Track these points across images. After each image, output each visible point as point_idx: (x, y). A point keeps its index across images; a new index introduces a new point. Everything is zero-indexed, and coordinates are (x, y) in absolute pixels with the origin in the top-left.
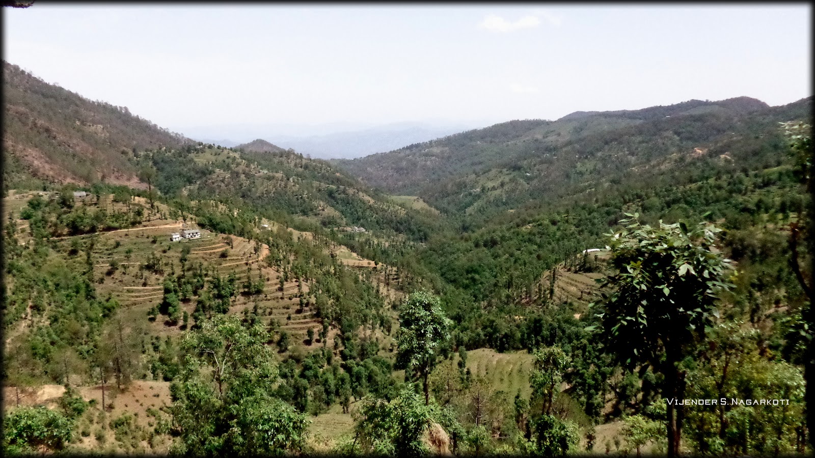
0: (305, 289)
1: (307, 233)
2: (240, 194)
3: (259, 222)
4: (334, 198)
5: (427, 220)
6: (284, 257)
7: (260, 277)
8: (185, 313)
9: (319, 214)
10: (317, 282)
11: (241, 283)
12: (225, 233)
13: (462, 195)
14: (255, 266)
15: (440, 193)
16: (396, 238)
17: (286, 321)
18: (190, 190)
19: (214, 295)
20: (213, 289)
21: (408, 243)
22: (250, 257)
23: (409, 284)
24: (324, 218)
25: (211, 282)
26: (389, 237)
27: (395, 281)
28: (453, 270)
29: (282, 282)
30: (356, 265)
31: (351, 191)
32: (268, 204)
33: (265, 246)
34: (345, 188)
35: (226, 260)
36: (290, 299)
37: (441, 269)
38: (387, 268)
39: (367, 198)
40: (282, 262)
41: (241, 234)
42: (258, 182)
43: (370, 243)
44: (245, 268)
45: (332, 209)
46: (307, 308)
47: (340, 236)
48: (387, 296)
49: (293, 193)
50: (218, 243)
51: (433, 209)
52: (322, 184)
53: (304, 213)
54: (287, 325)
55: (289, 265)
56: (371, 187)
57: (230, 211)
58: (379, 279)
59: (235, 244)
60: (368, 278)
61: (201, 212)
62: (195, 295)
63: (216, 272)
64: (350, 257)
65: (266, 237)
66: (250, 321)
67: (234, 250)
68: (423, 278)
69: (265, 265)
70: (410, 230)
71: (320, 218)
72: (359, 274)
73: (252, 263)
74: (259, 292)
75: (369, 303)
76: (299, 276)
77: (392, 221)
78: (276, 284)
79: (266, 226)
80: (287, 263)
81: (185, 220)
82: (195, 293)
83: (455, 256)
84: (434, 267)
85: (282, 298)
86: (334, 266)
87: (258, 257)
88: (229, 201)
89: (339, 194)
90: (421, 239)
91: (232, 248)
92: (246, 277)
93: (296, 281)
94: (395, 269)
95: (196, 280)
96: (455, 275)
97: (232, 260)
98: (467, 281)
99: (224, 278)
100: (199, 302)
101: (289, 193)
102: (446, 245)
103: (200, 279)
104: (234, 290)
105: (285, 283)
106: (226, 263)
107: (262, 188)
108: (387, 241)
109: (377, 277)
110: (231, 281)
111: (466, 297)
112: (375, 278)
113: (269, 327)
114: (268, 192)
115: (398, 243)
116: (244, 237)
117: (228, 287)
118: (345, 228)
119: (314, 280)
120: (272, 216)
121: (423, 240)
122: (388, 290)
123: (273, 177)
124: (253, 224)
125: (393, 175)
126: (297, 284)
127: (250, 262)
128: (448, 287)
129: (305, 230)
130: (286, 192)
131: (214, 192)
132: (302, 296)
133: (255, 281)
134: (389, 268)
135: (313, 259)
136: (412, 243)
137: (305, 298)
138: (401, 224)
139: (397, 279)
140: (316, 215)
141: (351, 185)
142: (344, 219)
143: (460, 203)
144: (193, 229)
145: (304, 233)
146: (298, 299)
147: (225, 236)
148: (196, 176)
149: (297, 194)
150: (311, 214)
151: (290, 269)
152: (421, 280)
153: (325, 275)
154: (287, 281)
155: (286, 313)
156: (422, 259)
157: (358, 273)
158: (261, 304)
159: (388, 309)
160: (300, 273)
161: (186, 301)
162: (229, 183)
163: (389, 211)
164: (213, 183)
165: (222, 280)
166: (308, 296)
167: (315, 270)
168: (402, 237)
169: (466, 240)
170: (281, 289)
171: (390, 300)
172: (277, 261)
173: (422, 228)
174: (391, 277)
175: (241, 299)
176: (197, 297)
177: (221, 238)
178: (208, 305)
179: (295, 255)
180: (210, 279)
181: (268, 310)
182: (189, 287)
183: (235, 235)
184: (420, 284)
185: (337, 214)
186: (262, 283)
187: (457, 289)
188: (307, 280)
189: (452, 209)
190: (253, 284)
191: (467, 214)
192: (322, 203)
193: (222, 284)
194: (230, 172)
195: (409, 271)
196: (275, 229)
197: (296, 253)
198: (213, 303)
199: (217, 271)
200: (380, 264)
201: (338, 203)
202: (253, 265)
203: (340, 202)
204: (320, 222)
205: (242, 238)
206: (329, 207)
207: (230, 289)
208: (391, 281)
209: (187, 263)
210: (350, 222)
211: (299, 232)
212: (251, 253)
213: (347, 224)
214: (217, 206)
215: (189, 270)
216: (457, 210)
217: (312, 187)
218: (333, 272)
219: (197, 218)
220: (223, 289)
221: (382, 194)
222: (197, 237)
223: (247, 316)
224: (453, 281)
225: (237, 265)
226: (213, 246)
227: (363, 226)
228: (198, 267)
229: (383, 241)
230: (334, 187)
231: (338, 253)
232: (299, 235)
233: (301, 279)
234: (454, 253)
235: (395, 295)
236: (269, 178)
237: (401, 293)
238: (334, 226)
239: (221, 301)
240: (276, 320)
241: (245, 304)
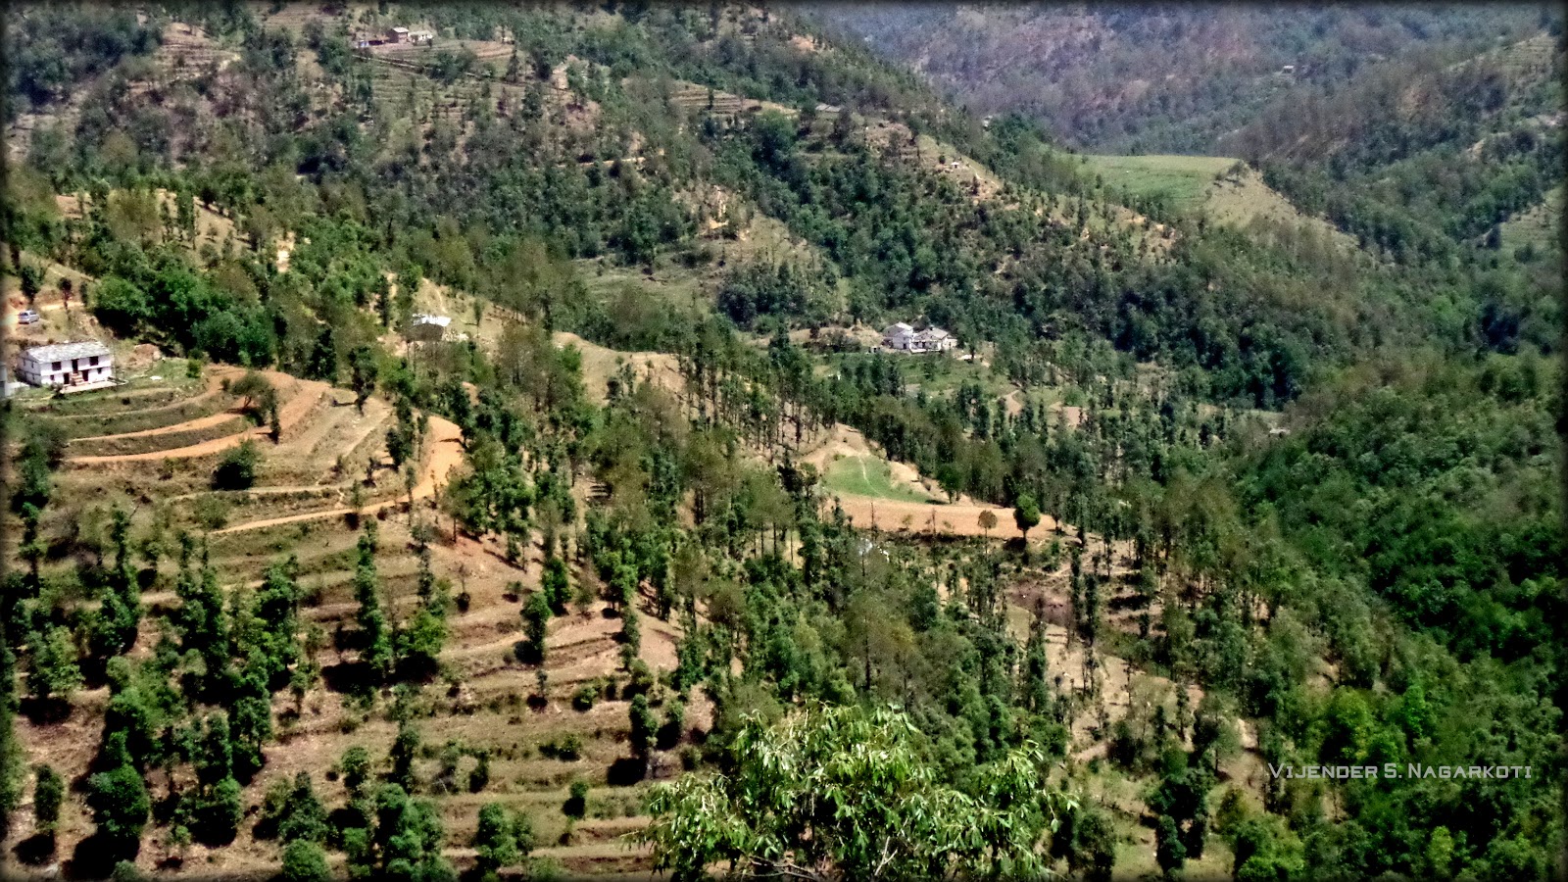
0: (658, 655)
1: (653, 356)
2: (295, 154)
3: (406, 303)
4: (783, 169)
5: (1288, 288)
6: (545, 487)
7: (424, 590)
8: (44, 774)
9: (706, 257)
10: (718, 618)
11: (324, 620)
12: (235, 360)
13: (1477, 147)
14: (393, 532)
15: (1353, 134)
16: (1121, 385)
17: (561, 824)
18: (36, 136)
19: (188, 680)
20: (182, 651)
21: (1184, 408)
22: (369, 483)
23: (1203, 630)
24: (736, 276)
25: (175, 616)
26: (1083, 378)
27: (1125, 613)
28: (1443, 556)
29: (534, 620)
30: (917, 526)
31: (875, 133)
32: (443, 205)
33: (443, 427)
34: (844, 117)
35: (246, 501)
36: (580, 704)
37: (1373, 549)
38: (1079, 548)
39: (962, 169)
40: (531, 510)
41: (318, 365)
42: (387, 92)
43: (983, 413)
44: (347, 542)
45: (779, 231)
46: (666, 757)
47: (821, 372)
48: (1086, 694)
49: (569, 144)
50: (203, 412)
51: (1320, 225)
52: (719, 95)
53: (630, 251)
54: (565, 839)
55: (571, 529)
56: (985, 109)
57: (254, 244)
58: (1040, 603)
59: (288, 416)
60: (981, 596)
61: (111, 250)
62: (93, 683)
63: (195, 565)
64: (881, 484)
65: (442, 378)
66: (375, 821)
67: (282, 448)
68: (1277, 600)
69: (448, 526)
70: (1196, 336)
71: (714, 277)
72: (936, 577)
73: (382, 515)
74: (419, 668)
75: (994, 733)
76: (623, 582)
77: (1097, 292)
78: (504, 628)
79: (443, 321)
80: (558, 516)
81: (29, 290)
82: (94, 673)
83: (1451, 480)
84: (1334, 542)
85: (538, 702)
86: (803, 532)
87: (410, 484)
88: (249, 194)
89: (815, 148)
90: (1256, 388)
91: (274, 437)
92: (350, 591)
93: (608, 614)
94: (1124, 548)
95: (94, 606)
96: (1449, 582)
97: (276, 499)
98: (1519, 620)
99: (236, 596)
100: (115, 719)
101: (547, 145)
102: (1401, 422)
103: (116, 602)
104: (288, 659)
105: (551, 621)
106: (247, 518)
107: (407, 120)
108: (1070, 400)
109: (1032, 590)
110: (275, 611)
111: (1514, 701)
112: (1020, 599)
113: (474, 852)
114: (438, 145)
115: (1134, 412)
116: (334, 382)
117: (261, 644)
118: (849, 333)
119: (700, 606)
120: (471, 275)
121: (1269, 397)
122: (1090, 664)
123: (466, 63)
124: (371, 311)
125: (1096, 44)
126: (616, 626)
127: (370, 509)
128: (1412, 651)
129: (645, 342)
130: (535, 143)
131: (163, 147)
132: (644, 688)
133: (398, 609)
134: (1095, 545)
135: (689, 496)
136: (1207, 411)
137: (656, 704)
138: (1149, 307)
139: (1134, 603)
140: (690, 261)
141: (874, 100)
142: (843, 283)
143: (1468, 190)
144: (74, 341)
145: (639, 359)
146: (622, 707)
147: (235, 373)
148: (70, 61)
149: (593, 148)
150: (665, 258)
151: (573, 547)
152: (1264, 612)
153: (755, 578)
154: (560, 611)
155: (560, 779)
156: (1271, 494)
157: (930, 570)
158: (430, 733)
159: (1093, 766)
160: (630, 571)
161: (48, 712)
162: (237, 101)
163: (1084, 238)
164: (156, 97)
165: (226, 606)
166: (670, 694)
167: (704, 558)
168: (1152, 379)
169: (1509, 395)
170: (530, 654)
171: (1103, 716)
172: (505, 508)
173: (1263, 329)
174: (1104, 593)
175: (332, 705)
176: (105, 691)
177: (215, 388)
178: (158, 733)
179: (598, 476)
180: (167, 597)
181: (467, 765)
182: (62, 639)
183: (286, 368)
184: (1259, 632)
185: (805, 255)
186: (435, 622)
187: (1465, 658)
188: (663, 606)
189: (1426, 222)
190: (386, 627)
191: (1508, 250)
192: (721, 198)
193: (227, 624)
194: (240, 36)
195: (1198, 562)
196: (489, 335)
197: (605, 461)
198: (187, 723)
199: (205, 558)
200: (1046, 521)
201: (805, 198)
202: (383, 526)
203: (817, 191)
204: (712, 300)
205: (322, 386)
206: (759, 218)
207: (267, 651)
208: (1104, 615)
209: (47, 514)
210: (868, 298)
211: (613, 354)
212: (375, 464)
213: (855, 311)
214: (186, 219)
215: (57, 552)
216: (1450, 230)
217: (671, 113)
218: (798, 562)
219: (96, 285)
220: (234, 651)
221: (1044, 148)
222: (98, 380)
223: (358, 795)
224: (1447, 620)
225: (305, 529)
226: (181, 428)
227: (939, 317)
228: (105, 540)
229: (1051, 399)
230: (788, 112)
231: (817, 460)
232: (614, 371)
233: (635, 600)
234: (1442, 465)
235: (1128, 688)
236: (443, 71)
237: (1161, 681)
238: (789, 321)
239: (224, 715)
240: (508, 818)
241: (347, 728)
